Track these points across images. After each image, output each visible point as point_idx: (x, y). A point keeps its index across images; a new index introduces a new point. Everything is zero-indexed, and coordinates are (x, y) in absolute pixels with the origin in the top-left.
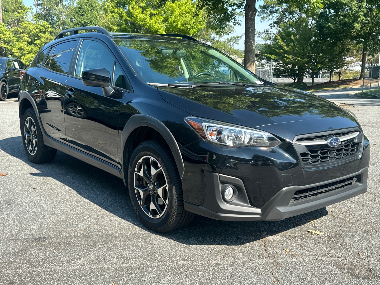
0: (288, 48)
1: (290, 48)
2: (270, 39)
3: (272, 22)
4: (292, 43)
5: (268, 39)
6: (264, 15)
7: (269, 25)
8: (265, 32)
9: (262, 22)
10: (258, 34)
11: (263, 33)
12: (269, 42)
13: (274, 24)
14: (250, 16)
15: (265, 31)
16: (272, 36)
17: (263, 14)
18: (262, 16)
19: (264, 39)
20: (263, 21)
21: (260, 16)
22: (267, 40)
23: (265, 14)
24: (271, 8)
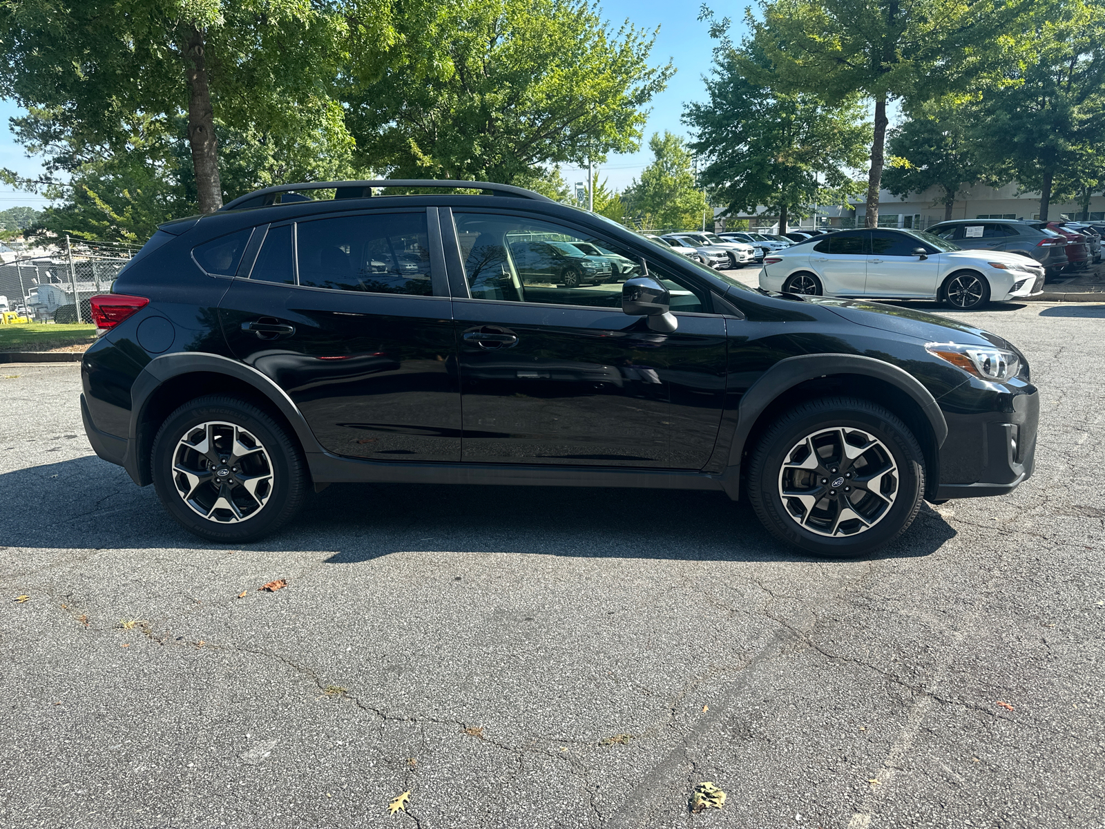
0: (122, 218)
1: (128, 218)
2: (62, 197)
3: (51, 159)
4: (130, 207)
5: (57, 196)
6: (31, 141)
7: (43, 165)
8: (41, 179)
9: (29, 156)
10: (25, 184)
11: (36, 182)
12: (59, 203)
13: (54, 163)
14: (206, 150)
15: (43, 177)
16: (65, 190)
17: (30, 139)
18: (28, 143)
19: (46, 195)
20: (31, 155)
21: (23, 143)
22: (54, 199)
23: (35, 140)
24: (42, 127)
